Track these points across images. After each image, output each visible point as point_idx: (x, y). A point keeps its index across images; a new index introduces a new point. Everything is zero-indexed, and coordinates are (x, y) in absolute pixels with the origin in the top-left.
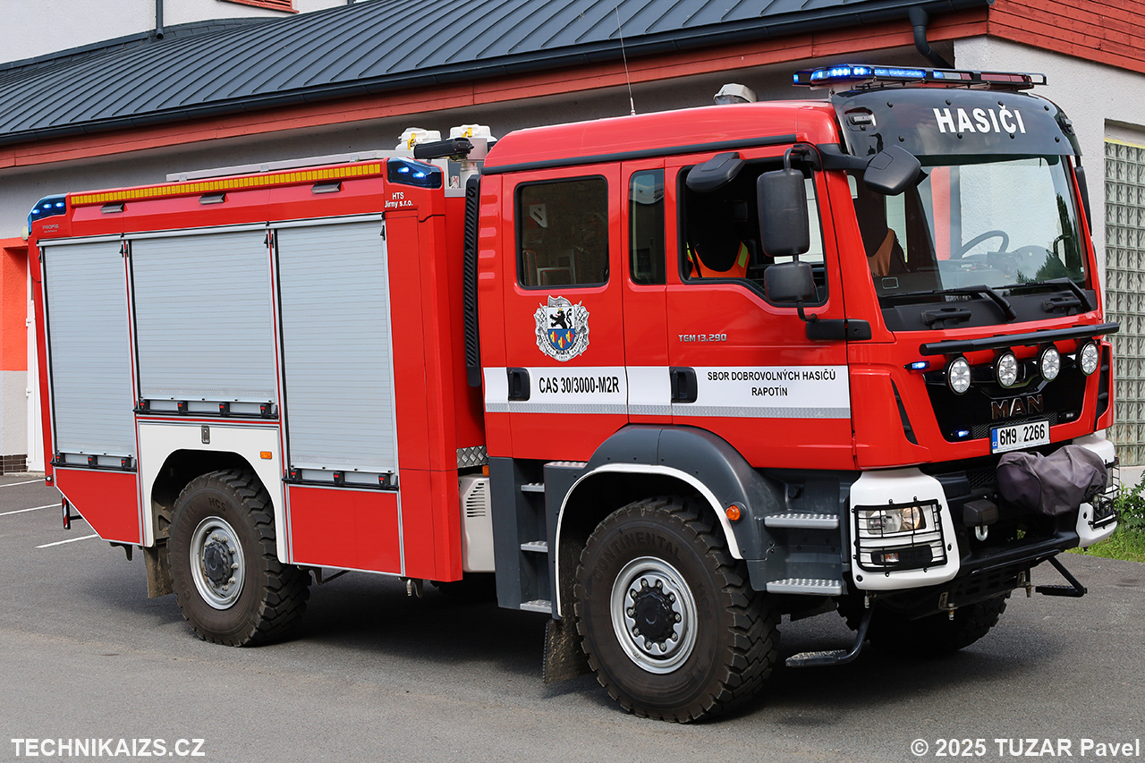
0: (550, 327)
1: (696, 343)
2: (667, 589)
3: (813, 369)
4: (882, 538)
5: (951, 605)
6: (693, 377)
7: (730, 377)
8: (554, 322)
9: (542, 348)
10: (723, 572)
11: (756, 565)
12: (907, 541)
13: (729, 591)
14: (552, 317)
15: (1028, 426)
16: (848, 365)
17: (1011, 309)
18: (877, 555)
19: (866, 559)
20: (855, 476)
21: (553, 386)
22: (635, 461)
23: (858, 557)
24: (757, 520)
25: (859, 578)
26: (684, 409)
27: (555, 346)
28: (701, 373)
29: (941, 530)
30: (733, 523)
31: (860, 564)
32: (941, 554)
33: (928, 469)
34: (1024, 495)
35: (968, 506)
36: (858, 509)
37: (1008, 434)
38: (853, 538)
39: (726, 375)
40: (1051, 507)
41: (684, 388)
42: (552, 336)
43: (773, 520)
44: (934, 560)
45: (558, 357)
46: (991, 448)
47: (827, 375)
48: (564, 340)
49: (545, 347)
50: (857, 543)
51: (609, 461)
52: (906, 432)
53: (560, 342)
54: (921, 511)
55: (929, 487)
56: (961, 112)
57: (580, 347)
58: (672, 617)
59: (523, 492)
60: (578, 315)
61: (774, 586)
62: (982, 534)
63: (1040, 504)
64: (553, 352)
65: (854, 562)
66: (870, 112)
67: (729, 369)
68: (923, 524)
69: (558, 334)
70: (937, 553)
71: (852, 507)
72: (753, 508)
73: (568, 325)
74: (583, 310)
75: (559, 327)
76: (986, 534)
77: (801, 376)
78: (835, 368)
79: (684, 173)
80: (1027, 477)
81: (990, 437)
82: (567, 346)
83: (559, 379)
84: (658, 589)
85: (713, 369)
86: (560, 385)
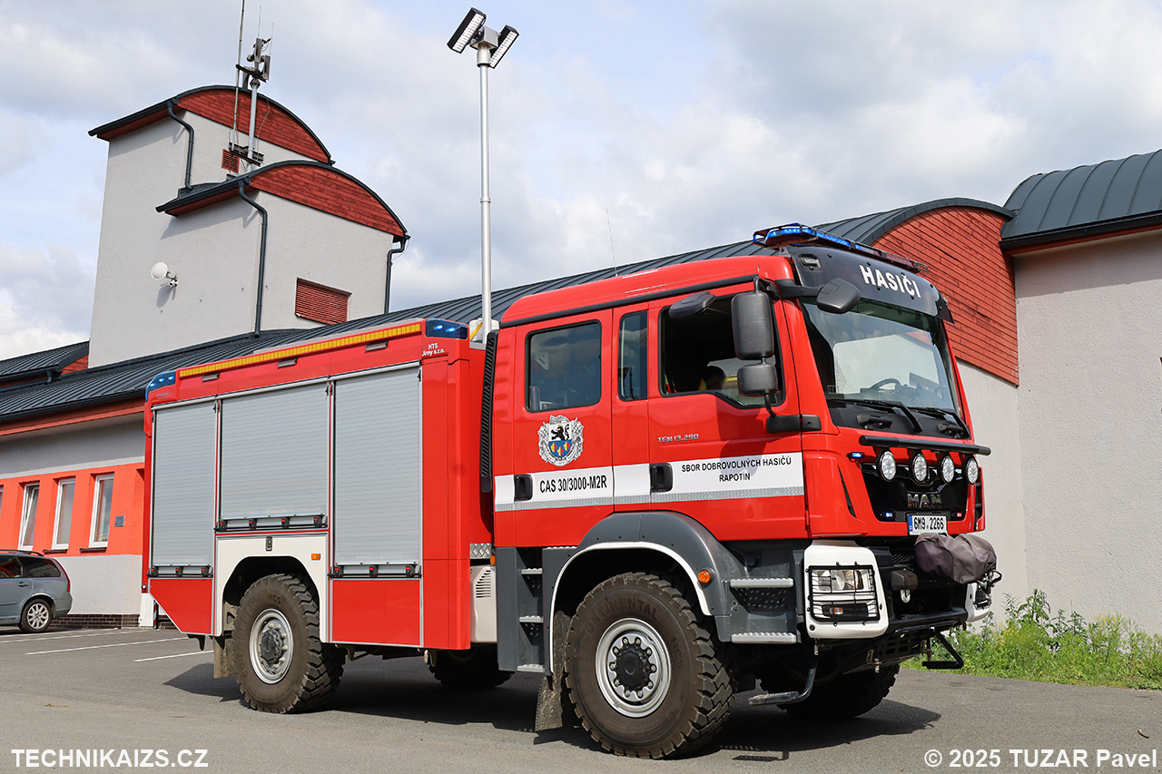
0: (551, 440)
1: (673, 442)
2: (645, 644)
3: (772, 457)
4: (831, 593)
5: (876, 660)
6: (670, 471)
7: (701, 468)
8: (554, 435)
9: (543, 457)
10: (694, 626)
11: (723, 623)
12: (851, 598)
13: (699, 642)
14: (552, 432)
15: (933, 517)
16: (802, 451)
17: (919, 423)
18: (827, 607)
19: (818, 611)
20: (807, 543)
21: (551, 487)
22: (620, 539)
23: (811, 610)
24: (724, 583)
25: (812, 628)
26: (661, 497)
27: (554, 454)
28: (676, 467)
29: (875, 591)
30: (703, 585)
31: (813, 615)
32: (874, 611)
33: (861, 541)
34: (939, 566)
35: (895, 573)
36: (812, 568)
37: (919, 522)
38: (807, 594)
39: (697, 467)
40: (960, 577)
41: (661, 479)
42: (552, 447)
43: (736, 583)
44: (870, 615)
45: (557, 463)
46: (909, 530)
47: (784, 461)
48: (563, 449)
49: (546, 456)
50: (810, 598)
51: (598, 541)
52: (849, 508)
53: (559, 451)
54: (859, 574)
55: (865, 556)
56: (878, 272)
57: (576, 453)
58: (649, 668)
59: (523, 575)
60: (574, 428)
61: (738, 638)
62: (905, 597)
63: (952, 572)
64: (552, 460)
65: (808, 613)
66: (815, 258)
67: (700, 462)
68: (861, 586)
69: (557, 445)
70: (871, 609)
71: (806, 567)
72: (720, 572)
73: (566, 437)
74: (579, 424)
75: (558, 439)
76: (909, 597)
77: (762, 462)
78: (791, 455)
79: (665, 312)
80: (941, 551)
81: (907, 521)
82: (565, 453)
83: (557, 481)
84: (637, 645)
85: (686, 463)
86: (557, 485)
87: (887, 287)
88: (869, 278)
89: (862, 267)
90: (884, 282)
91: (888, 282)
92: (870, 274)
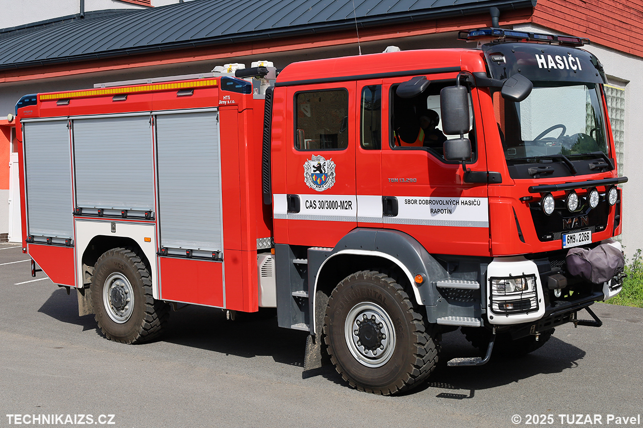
0: (313, 172)
1: (399, 183)
2: (378, 319)
3: (468, 199)
4: (505, 295)
5: (537, 332)
6: (396, 202)
7: (418, 202)
8: (315, 169)
9: (307, 184)
10: (412, 311)
11: (431, 311)
12: (519, 297)
13: (415, 322)
14: (314, 166)
15: (581, 233)
16: (488, 197)
17: (575, 168)
18: (502, 305)
19: (496, 307)
20: (489, 260)
21: (313, 205)
22: (361, 248)
23: (491, 306)
24: (432, 283)
25: (492, 318)
26: (390, 220)
27: (315, 183)
28: (401, 200)
29: (536, 291)
30: (418, 285)
31: (492, 310)
32: (535, 304)
33: (528, 257)
34: (582, 272)
35: (551, 278)
36: (492, 279)
37: (571, 238)
38: (488, 295)
39: (415, 202)
40: (597, 279)
41: (390, 208)
42: (314, 177)
43: (442, 284)
44: (532, 308)
45: (317, 189)
46: (563, 245)
47: (475, 203)
48: (321, 180)
49: (309, 183)
50: (491, 298)
51: (346, 248)
52: (520, 236)
53: (318, 181)
54: (526, 281)
55: (530, 267)
56: (549, 57)
57: (330, 183)
58: (381, 336)
59: (294, 263)
60: (329, 166)
61: (441, 321)
62: (558, 294)
63: (591, 277)
64: (314, 186)
65: (488, 308)
66: (503, 55)
67: (418, 198)
68: (526, 288)
69: (317, 176)
70: (533, 305)
71: (488, 277)
72: (430, 276)
73: (323, 171)
74: (332, 163)
75: (318, 172)
76: (560, 294)
77: (460, 203)
78: (480, 199)
79: (394, 88)
80: (584, 262)
81: (562, 239)
82: (322, 183)
83: (317, 201)
84: (373, 320)
85: (408, 198)
86: (318, 204)
87: (555, 67)
88: (542, 64)
89: (537, 56)
90: (553, 64)
91: (556, 63)
92: (543, 61)
